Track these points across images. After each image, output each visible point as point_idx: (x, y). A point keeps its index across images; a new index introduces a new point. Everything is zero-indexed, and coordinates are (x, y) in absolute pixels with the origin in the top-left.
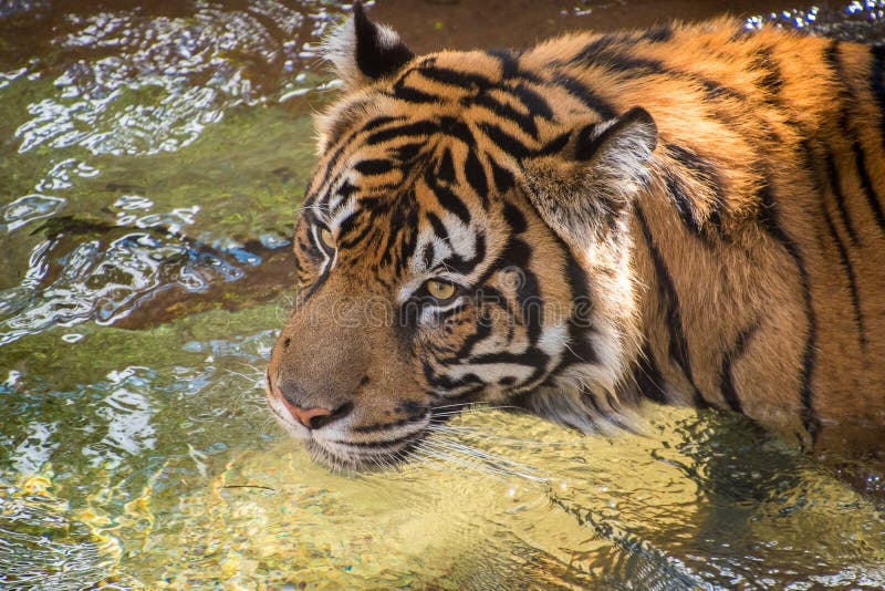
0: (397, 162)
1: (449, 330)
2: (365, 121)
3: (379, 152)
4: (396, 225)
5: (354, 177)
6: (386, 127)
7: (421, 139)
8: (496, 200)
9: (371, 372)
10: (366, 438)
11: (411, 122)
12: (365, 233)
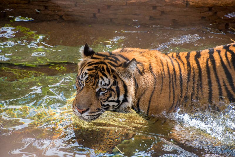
0: (94, 69)
1: (105, 96)
2: (87, 63)
3: (91, 67)
4: (95, 79)
5: (87, 72)
6: (91, 63)
7: (98, 65)
8: (112, 74)
9: (92, 103)
10: (91, 114)
11: (95, 62)
12: (90, 80)
